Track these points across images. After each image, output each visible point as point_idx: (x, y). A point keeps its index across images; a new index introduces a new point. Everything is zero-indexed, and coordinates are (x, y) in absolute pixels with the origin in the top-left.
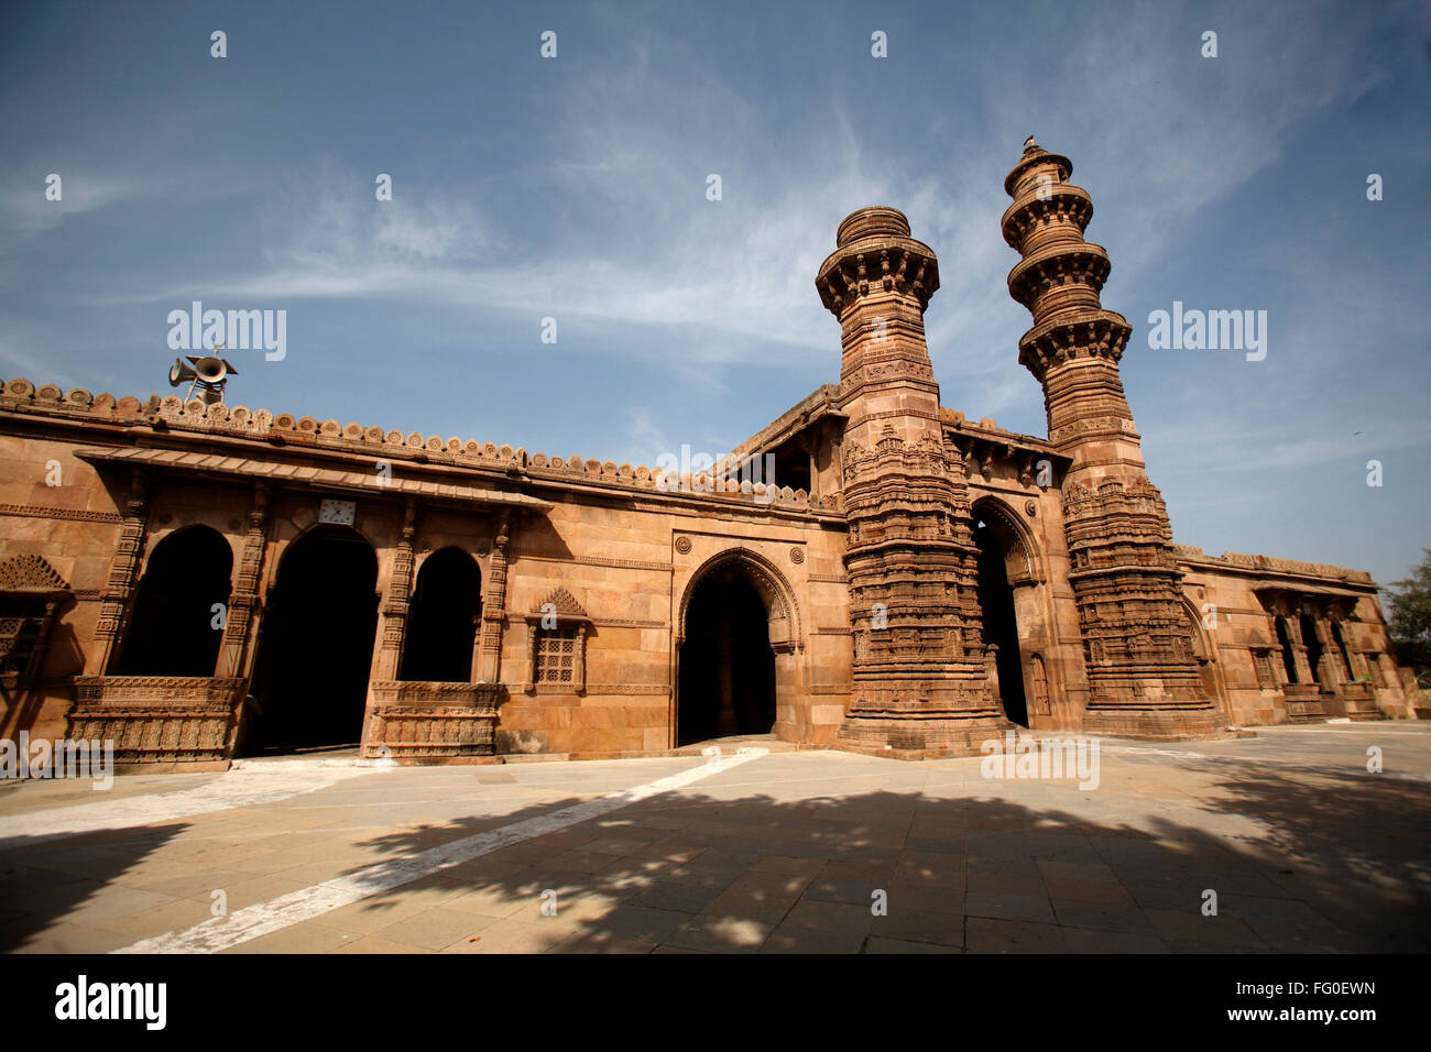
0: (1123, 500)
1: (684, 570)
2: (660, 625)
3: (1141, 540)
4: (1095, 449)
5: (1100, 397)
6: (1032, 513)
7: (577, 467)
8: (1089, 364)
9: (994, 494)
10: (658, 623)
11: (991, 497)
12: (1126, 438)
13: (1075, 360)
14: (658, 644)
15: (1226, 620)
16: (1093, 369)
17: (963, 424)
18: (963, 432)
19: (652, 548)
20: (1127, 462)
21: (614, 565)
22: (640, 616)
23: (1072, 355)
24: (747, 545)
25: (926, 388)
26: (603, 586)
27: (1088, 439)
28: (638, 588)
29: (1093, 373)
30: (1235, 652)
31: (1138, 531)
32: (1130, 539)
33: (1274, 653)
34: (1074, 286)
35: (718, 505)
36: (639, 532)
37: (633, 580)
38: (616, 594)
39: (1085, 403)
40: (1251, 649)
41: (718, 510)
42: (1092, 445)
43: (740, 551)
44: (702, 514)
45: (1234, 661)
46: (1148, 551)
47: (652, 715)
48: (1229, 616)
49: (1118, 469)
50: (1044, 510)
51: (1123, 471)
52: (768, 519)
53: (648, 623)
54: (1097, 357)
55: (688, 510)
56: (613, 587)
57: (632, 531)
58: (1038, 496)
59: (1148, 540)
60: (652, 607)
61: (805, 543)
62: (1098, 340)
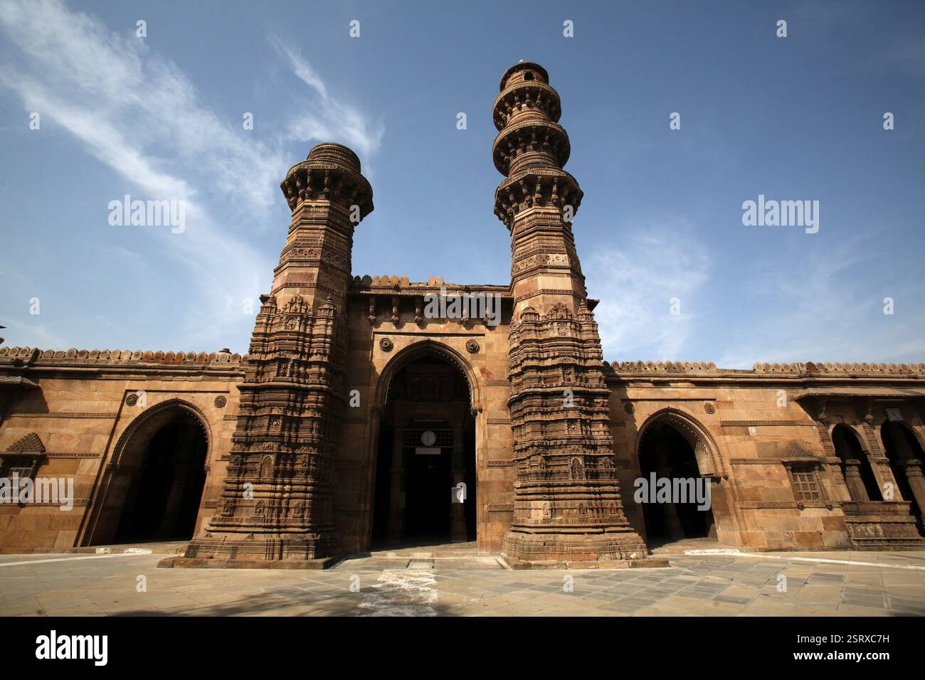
0: (533, 328)
1: (128, 417)
2: (95, 456)
3: (549, 363)
4: (524, 286)
5: (531, 240)
6: (474, 349)
7: (70, 356)
8: (528, 214)
9: (432, 338)
10: (94, 455)
11: (429, 341)
12: (549, 270)
13: (519, 214)
14: (91, 469)
15: (747, 433)
16: (530, 218)
17: (402, 286)
18: (404, 293)
19: (107, 403)
20: (544, 292)
21: (75, 416)
22: (83, 450)
23: (517, 211)
24: (182, 397)
25: (308, 265)
26: (64, 431)
27: (519, 278)
28: (88, 431)
29: (530, 221)
30: (759, 468)
31: (545, 355)
32: (535, 363)
33: (828, 468)
34: (523, 155)
35: (159, 371)
36: (101, 393)
37: (87, 426)
38: (71, 436)
39: (521, 248)
40: (785, 464)
41: (161, 374)
42: (521, 283)
43: (176, 401)
44: (149, 378)
45: (756, 477)
46: (556, 373)
47: (69, 521)
48: (752, 430)
49: (538, 300)
50: (489, 346)
51: (541, 300)
52: (201, 377)
53: (90, 455)
54: (533, 207)
55: (140, 376)
56: (71, 431)
57: (96, 394)
58: (484, 335)
59: (556, 362)
60: (94, 443)
61: (228, 392)
62: (531, 192)
